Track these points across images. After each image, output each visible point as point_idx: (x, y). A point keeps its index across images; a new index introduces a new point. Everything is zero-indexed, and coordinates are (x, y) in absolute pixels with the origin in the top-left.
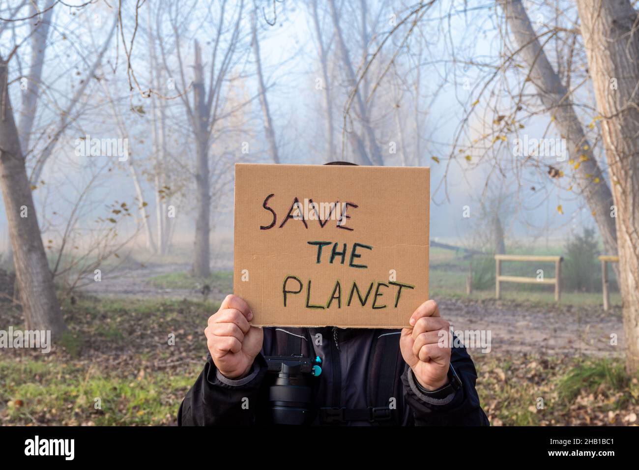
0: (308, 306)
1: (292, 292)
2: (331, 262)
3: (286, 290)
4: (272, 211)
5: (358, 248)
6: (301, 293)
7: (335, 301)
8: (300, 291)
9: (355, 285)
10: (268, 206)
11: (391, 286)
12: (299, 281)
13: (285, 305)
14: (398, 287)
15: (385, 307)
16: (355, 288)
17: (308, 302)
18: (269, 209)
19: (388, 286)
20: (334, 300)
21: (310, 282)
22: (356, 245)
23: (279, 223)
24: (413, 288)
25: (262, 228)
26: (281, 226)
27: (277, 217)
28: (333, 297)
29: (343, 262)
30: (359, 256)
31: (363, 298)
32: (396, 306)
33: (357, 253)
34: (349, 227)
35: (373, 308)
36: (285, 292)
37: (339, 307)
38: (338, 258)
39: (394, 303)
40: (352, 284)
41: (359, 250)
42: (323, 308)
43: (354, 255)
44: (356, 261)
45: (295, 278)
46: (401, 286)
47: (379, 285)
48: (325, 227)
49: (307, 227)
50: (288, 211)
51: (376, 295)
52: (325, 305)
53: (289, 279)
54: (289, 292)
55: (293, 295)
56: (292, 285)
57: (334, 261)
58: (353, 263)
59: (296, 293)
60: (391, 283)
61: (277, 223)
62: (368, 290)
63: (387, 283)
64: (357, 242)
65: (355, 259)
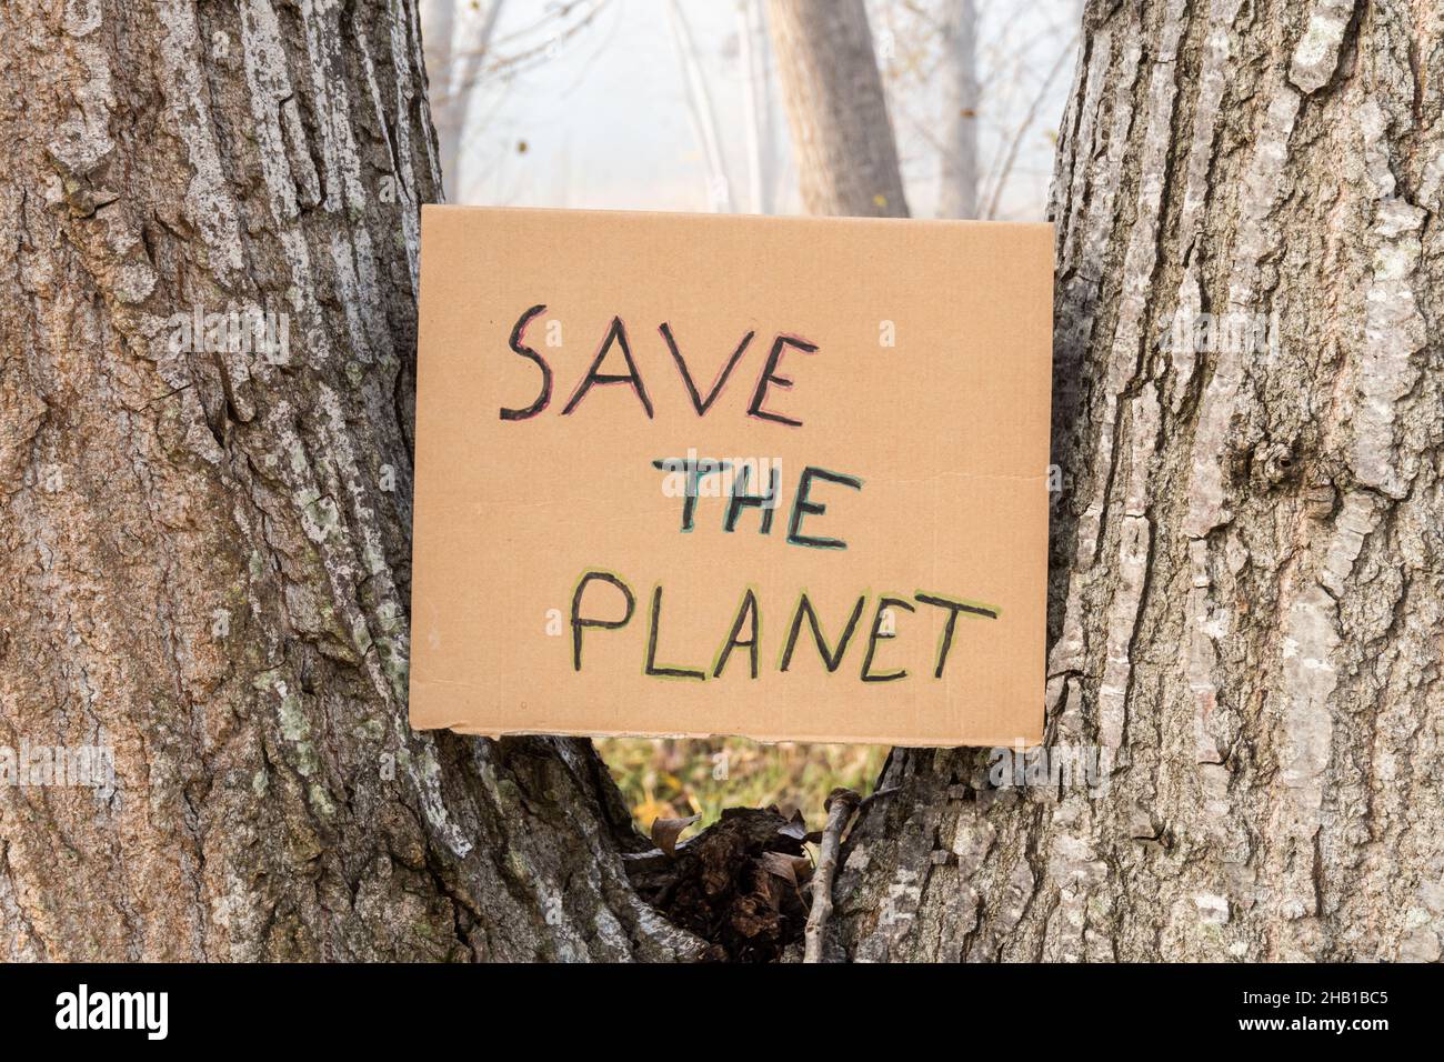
0: (651, 670)
1: (600, 624)
2: (730, 527)
3: (582, 615)
4: (537, 359)
5: (815, 482)
6: (628, 626)
7: (740, 656)
8: (626, 621)
9: (805, 604)
10: (525, 342)
11: (921, 606)
12: (623, 587)
13: (578, 666)
14: (946, 613)
15: (903, 675)
16: (806, 614)
17: (651, 658)
18: (528, 352)
19: (912, 609)
20: (736, 650)
21: (659, 591)
22: (810, 473)
23: (559, 398)
24: (993, 615)
25: (506, 414)
26: (568, 410)
27: (556, 379)
28: (733, 643)
29: (766, 528)
30: (819, 510)
31: (832, 651)
32: (939, 674)
33: (811, 498)
34: (788, 417)
35: (865, 678)
36: (578, 624)
37: (754, 675)
38: (750, 517)
39: (935, 664)
40: (798, 600)
41: (819, 491)
42: (701, 676)
43: (802, 506)
44: (810, 526)
45: (610, 578)
46: (956, 608)
47: (885, 603)
48: (709, 413)
49: (650, 413)
50: (590, 362)
51: (875, 635)
52: (709, 669)
53: (591, 582)
54: (592, 623)
55: (603, 631)
56: (602, 602)
57: (738, 524)
58: (801, 533)
59: (612, 625)
60: (921, 598)
61: (554, 398)
62: (847, 620)
63: (910, 599)
64: (813, 465)
65: (807, 519)
